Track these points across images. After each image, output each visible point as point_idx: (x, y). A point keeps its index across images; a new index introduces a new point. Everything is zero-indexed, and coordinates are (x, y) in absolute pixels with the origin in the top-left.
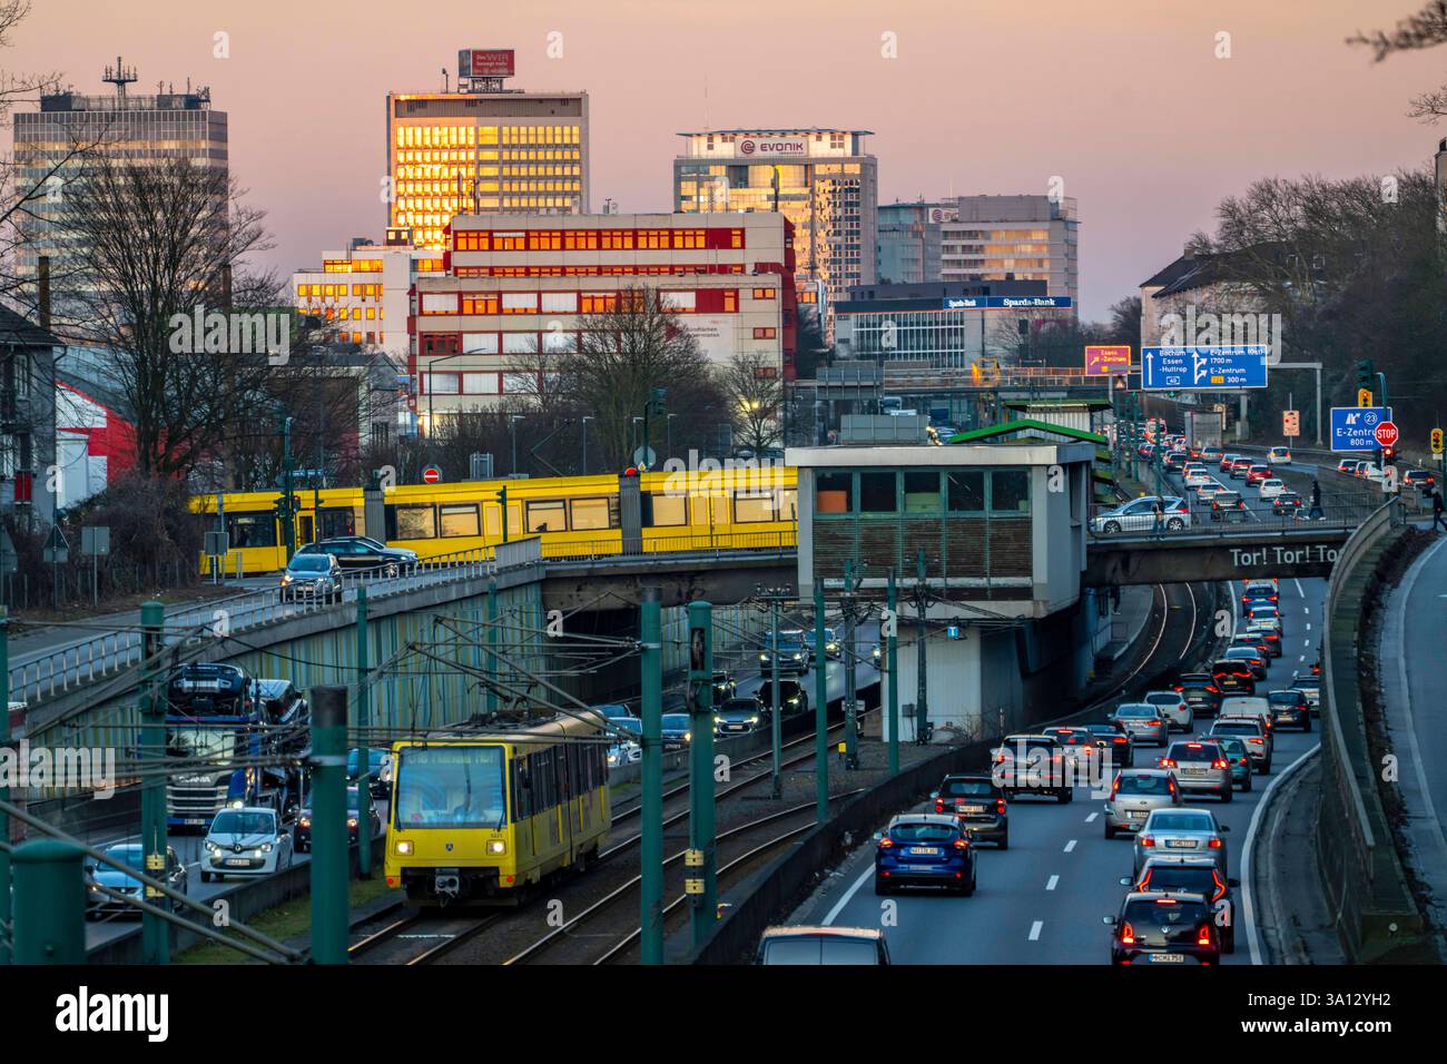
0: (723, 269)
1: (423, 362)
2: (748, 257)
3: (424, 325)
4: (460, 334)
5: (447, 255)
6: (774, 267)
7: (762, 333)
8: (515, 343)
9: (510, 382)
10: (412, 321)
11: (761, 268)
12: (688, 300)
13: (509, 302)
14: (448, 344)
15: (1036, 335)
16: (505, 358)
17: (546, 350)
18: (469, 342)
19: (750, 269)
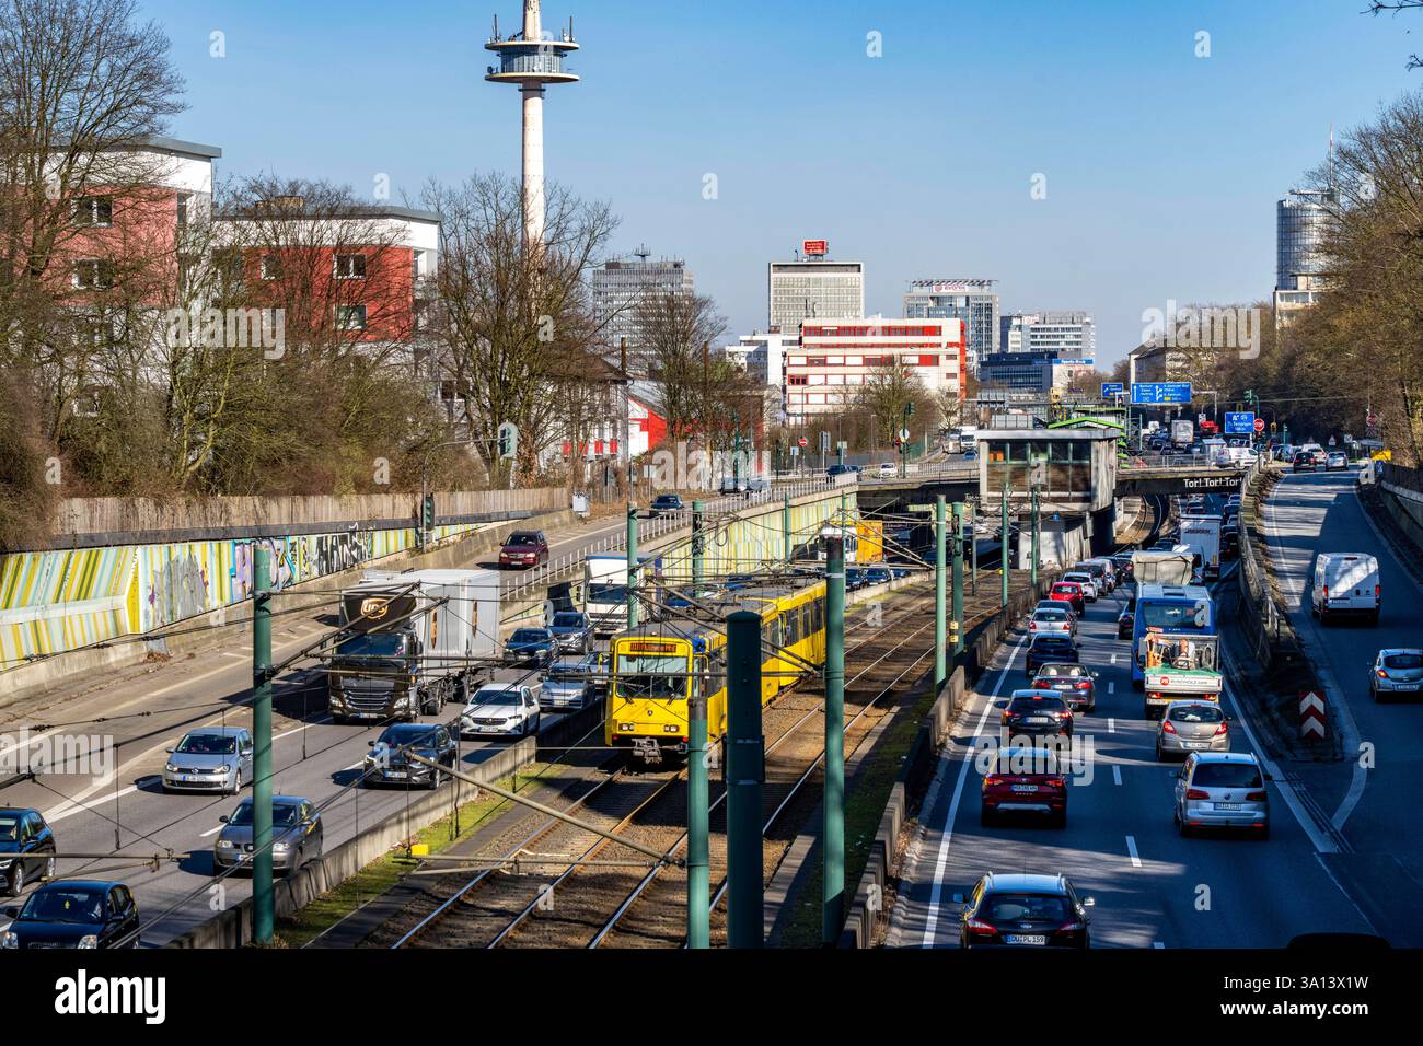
0: (932, 345)
1: (790, 388)
2: (943, 339)
3: (790, 371)
4: (807, 376)
5: (801, 338)
6: (956, 345)
7: (950, 376)
8: (833, 380)
9: (831, 398)
10: (784, 369)
11: (950, 345)
12: (916, 360)
13: (830, 360)
14: (803, 381)
15: (1077, 377)
16: (828, 387)
17: (848, 383)
18: (811, 380)
19: (944, 345)
